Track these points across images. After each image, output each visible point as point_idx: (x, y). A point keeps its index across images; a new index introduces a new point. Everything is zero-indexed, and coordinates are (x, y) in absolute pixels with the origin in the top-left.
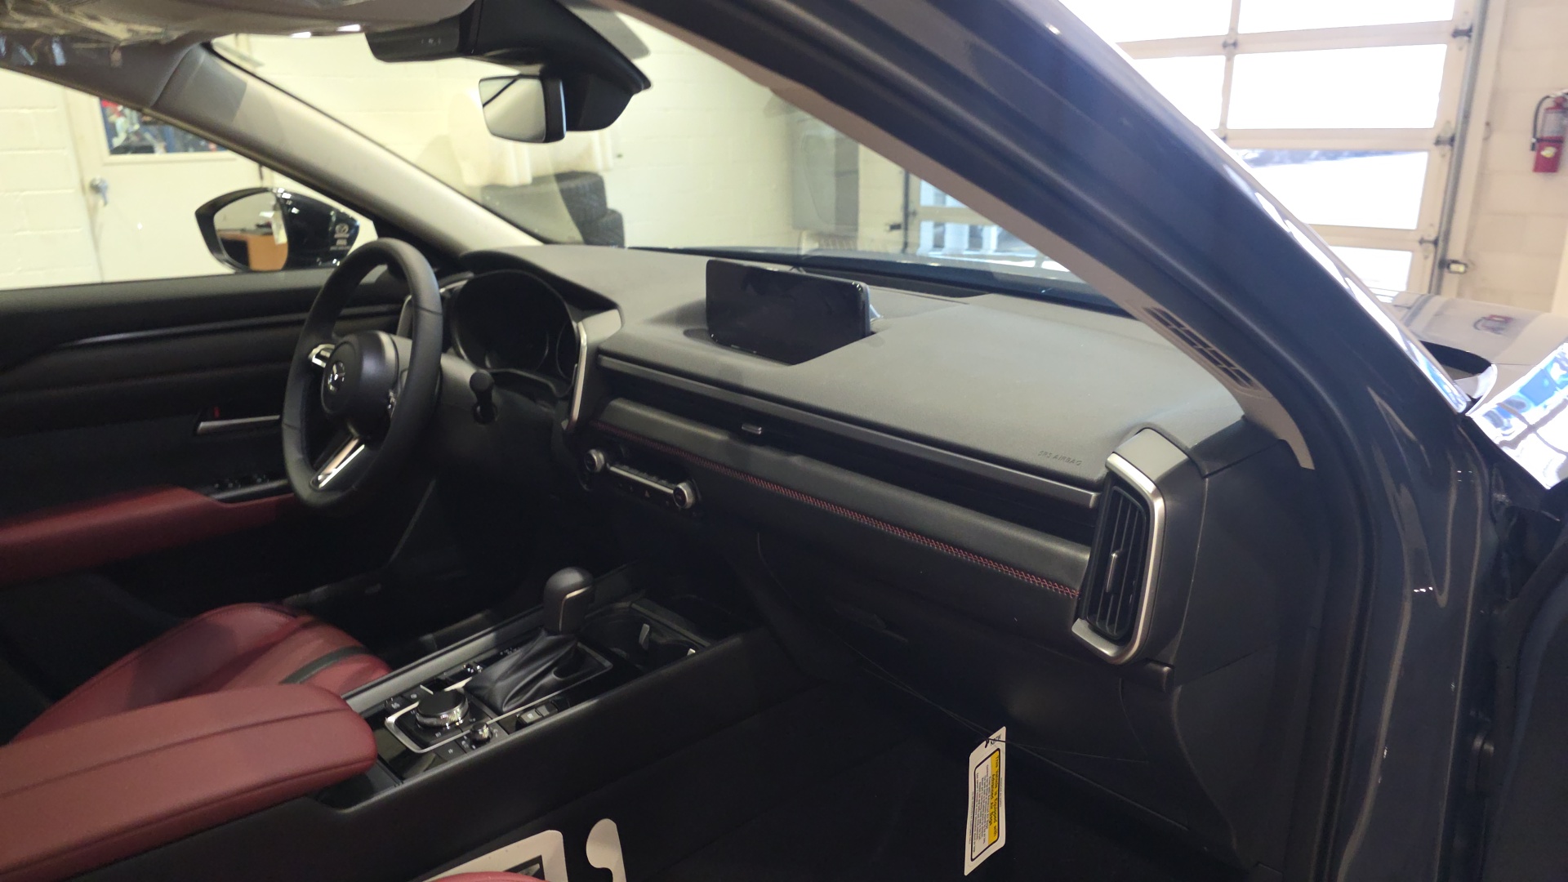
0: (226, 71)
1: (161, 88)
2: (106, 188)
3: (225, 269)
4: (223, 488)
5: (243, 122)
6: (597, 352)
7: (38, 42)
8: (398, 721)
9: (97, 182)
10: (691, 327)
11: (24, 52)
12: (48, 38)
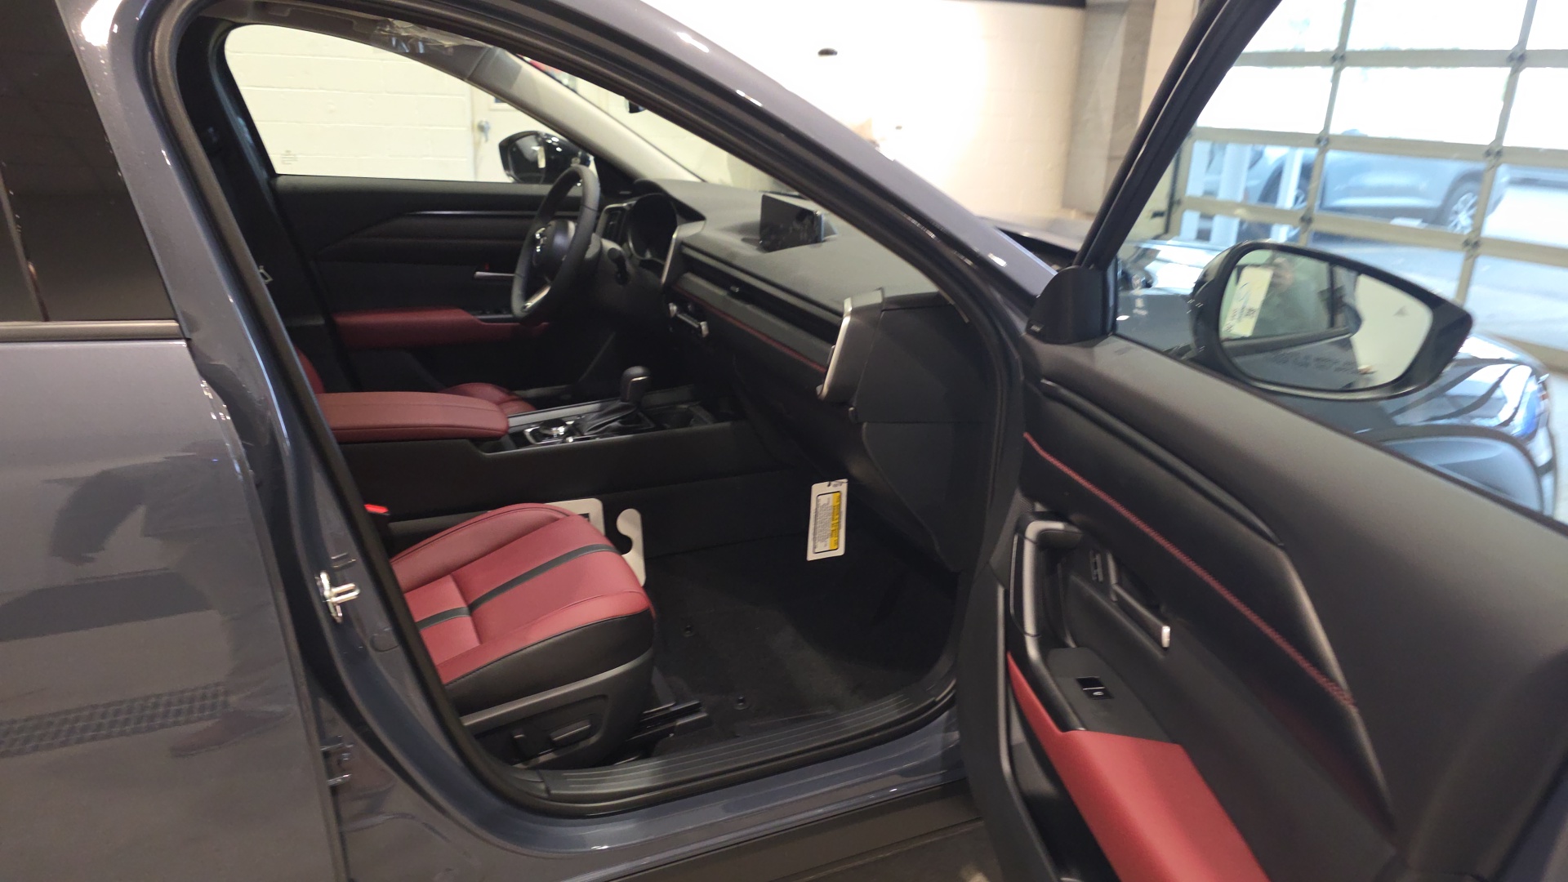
0: (511, 59)
1: (474, 67)
2: (489, 128)
3: (510, 180)
4: (484, 313)
5: (516, 91)
6: (682, 244)
7: (411, 40)
8: (531, 433)
9: (484, 124)
10: (747, 237)
11: (404, 46)
12: (417, 40)
